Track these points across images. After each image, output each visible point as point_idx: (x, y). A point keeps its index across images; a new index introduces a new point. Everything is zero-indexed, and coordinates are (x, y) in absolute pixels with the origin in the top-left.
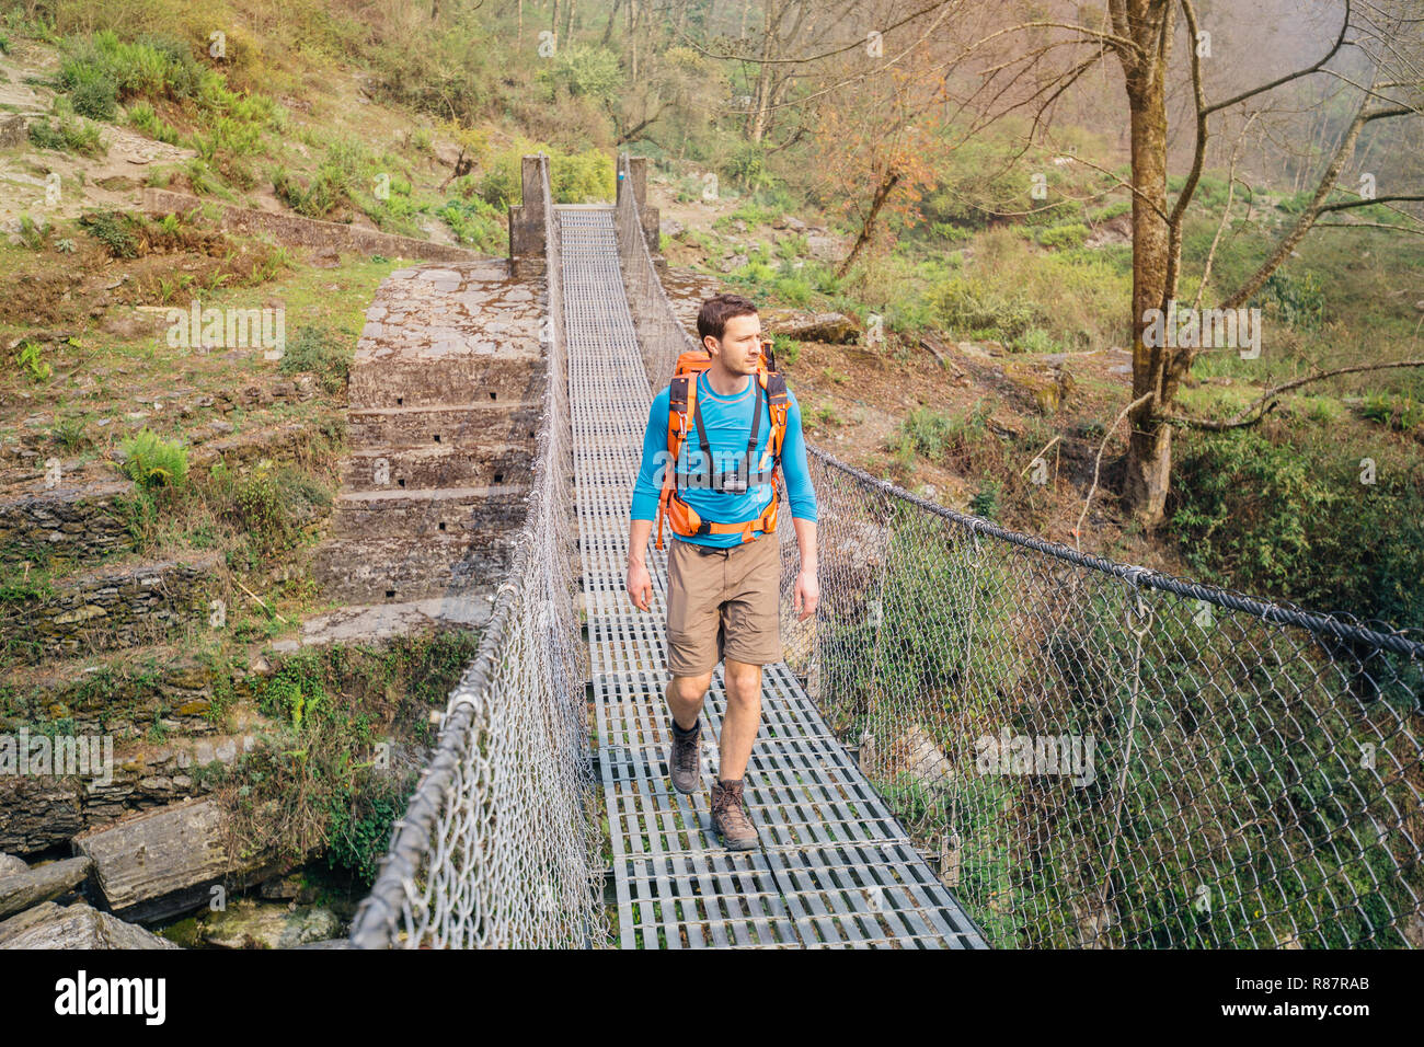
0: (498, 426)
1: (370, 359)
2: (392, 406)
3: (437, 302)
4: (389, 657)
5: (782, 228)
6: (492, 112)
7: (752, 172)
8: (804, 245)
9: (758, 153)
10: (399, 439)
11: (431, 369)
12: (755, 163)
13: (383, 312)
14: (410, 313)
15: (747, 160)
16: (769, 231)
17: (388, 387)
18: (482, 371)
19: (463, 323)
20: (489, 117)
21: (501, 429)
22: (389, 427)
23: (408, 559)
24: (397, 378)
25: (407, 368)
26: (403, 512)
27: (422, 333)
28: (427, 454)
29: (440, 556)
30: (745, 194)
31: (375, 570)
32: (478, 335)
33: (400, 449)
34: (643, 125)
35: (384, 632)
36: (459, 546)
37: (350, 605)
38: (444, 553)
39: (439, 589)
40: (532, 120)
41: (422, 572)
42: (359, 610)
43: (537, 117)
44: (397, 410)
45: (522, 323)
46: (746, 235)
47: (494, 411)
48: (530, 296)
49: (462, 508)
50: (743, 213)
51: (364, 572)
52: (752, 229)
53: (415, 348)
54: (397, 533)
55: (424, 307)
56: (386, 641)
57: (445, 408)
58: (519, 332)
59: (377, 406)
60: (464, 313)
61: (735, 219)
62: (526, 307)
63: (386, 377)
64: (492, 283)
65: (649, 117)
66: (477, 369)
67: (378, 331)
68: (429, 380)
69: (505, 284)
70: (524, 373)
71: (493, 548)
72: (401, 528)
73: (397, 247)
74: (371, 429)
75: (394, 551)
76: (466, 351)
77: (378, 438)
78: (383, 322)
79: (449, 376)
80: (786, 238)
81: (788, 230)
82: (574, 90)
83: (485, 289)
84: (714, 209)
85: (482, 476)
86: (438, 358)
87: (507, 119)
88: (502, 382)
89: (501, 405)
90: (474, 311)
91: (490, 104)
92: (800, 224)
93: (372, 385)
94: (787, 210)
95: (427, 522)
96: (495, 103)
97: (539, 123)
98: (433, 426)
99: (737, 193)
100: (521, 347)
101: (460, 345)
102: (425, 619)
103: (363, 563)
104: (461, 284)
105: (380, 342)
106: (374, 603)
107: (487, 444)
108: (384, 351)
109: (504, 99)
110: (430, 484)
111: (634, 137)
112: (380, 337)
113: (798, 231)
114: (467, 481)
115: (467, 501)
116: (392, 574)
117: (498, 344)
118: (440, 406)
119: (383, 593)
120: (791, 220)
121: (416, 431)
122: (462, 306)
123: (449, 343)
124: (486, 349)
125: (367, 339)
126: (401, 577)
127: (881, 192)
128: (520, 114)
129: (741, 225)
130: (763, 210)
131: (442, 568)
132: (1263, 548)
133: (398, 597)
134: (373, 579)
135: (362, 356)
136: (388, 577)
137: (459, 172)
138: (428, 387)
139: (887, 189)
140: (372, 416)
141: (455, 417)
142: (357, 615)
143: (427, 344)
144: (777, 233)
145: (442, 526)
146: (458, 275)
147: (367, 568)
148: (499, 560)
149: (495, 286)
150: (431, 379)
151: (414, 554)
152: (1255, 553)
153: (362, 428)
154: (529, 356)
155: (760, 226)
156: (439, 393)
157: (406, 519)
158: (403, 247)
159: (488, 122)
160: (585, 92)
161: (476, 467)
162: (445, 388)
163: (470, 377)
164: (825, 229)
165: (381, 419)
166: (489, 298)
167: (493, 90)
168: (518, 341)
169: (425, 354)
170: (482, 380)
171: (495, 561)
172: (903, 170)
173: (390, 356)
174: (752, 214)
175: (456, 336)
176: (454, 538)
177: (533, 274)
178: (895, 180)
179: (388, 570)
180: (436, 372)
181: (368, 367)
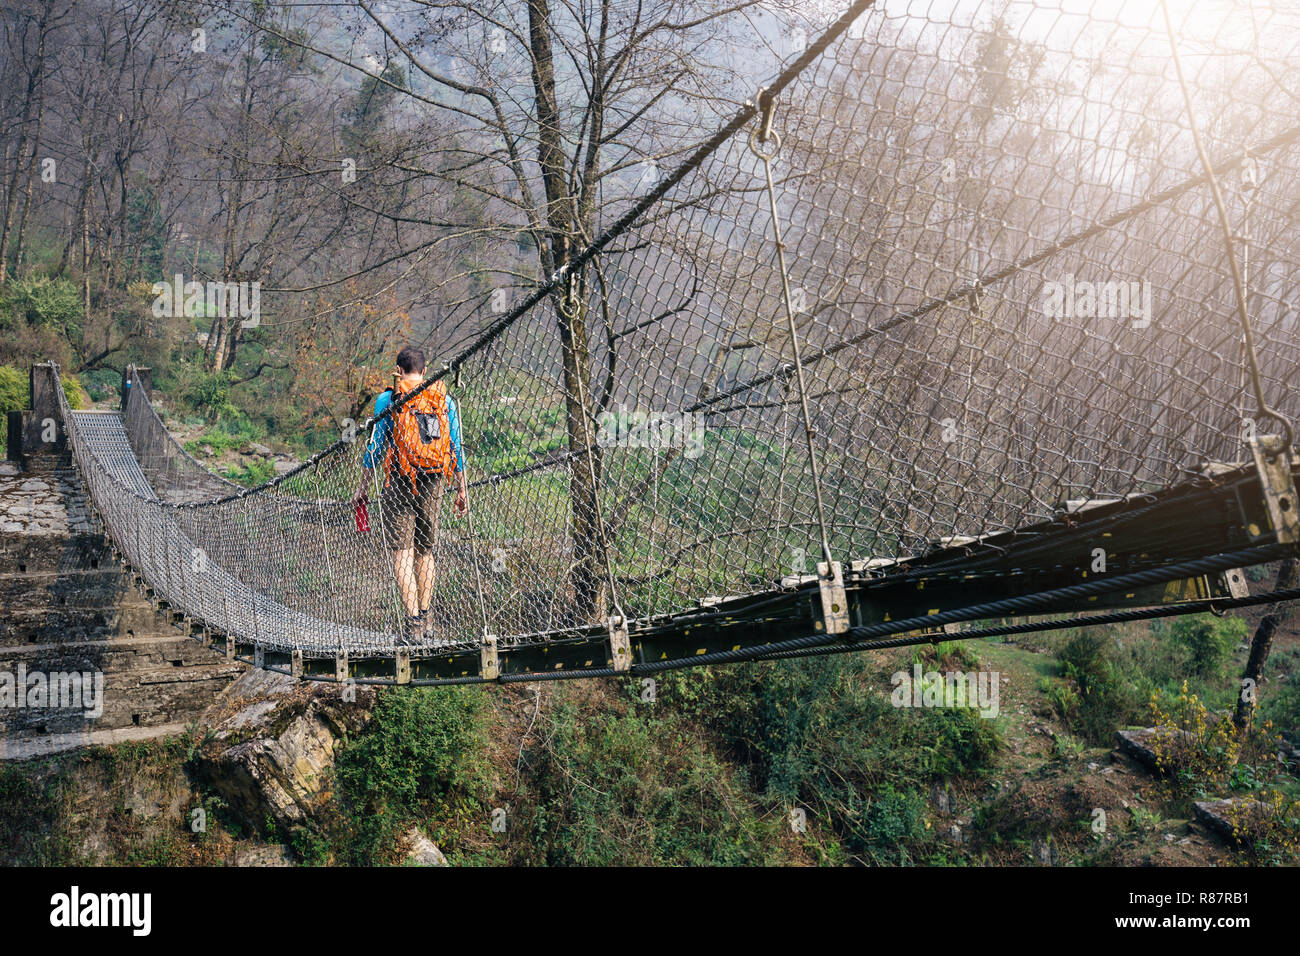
0: (31, 593)
5: (249, 454)
7: (216, 402)
8: (272, 469)
9: (222, 383)
12: (220, 392)
15: (212, 389)
16: (236, 455)
18: (12, 546)
21: (33, 597)
30: (211, 420)
34: (107, 353)
45: (43, 507)
46: (214, 460)
47: (26, 580)
48: (46, 487)
50: (210, 438)
52: (219, 453)
58: (43, 514)
61: (203, 444)
62: (45, 494)
65: (111, 347)
66: (8, 544)
69: (17, 477)
70: (52, 547)
80: (254, 463)
81: (255, 456)
82: (32, 318)
84: (181, 434)
85: (16, 637)
88: (32, 555)
89: (31, 575)
92: (267, 451)
94: (252, 437)
99: (202, 421)
100: (48, 526)
107: (20, 609)
111: (95, 366)
113: (265, 456)
117: (25, 524)
120: (259, 447)
124: (15, 528)
127: (357, 409)
129: (208, 449)
130: (229, 437)
132: (679, 679)
139: (362, 407)
144: (244, 458)
149: (8, 479)
152: (674, 683)
154: (57, 532)
155: (228, 452)
160: (44, 320)
161: (10, 628)
164: (290, 454)
166: (6, 488)
168: (44, 522)
170: (13, 554)
174: (218, 440)
177: (45, 469)
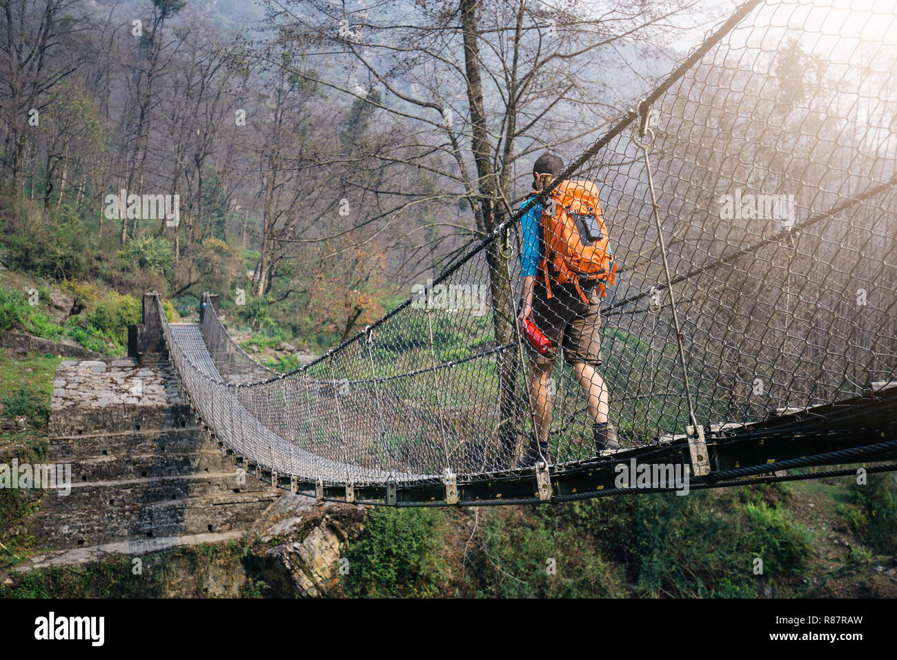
0: (143, 444)
1: (62, 407)
2: (75, 435)
3: (95, 378)
4: (87, 574)
5: (281, 350)
6: (89, 277)
7: (260, 316)
8: (296, 360)
9: (263, 303)
10: (81, 454)
11: (101, 412)
12: (262, 310)
13: (64, 383)
14: (80, 383)
15: (256, 307)
16: (273, 351)
17: (73, 423)
18: (131, 413)
19: (115, 388)
20: (87, 280)
21: (145, 446)
22: (75, 446)
23: (92, 520)
24: (79, 418)
25: (85, 412)
26: (87, 494)
27: (90, 393)
28: (100, 460)
29: (112, 518)
30: (256, 328)
31: (71, 528)
32: (126, 394)
33: (83, 459)
34: (190, 285)
35: (82, 560)
36: (124, 512)
37: (56, 550)
38: (114, 516)
39: (112, 538)
40: (116, 282)
41: (101, 528)
42: (62, 552)
43: (120, 280)
44: (78, 437)
45: (151, 387)
46: (258, 354)
47: (140, 435)
48: (153, 374)
49: (124, 491)
50: (255, 340)
51: (65, 529)
52: (261, 350)
53: (88, 401)
54: (84, 507)
55: (88, 380)
56: (83, 565)
57: (109, 434)
58: (151, 392)
59: (66, 435)
60: (113, 382)
61: (251, 344)
62: (152, 379)
63: (72, 417)
64: (126, 367)
65: (192, 281)
66: (129, 412)
67: (63, 393)
68: (99, 418)
69: (134, 368)
70: (157, 414)
71: (145, 512)
72: (86, 504)
73: (58, 350)
74: (64, 448)
75: (83, 516)
76: (121, 402)
77: (68, 453)
78: (64, 388)
79: (111, 416)
80: (284, 356)
81: (284, 351)
82: (143, 263)
83: (123, 370)
84: (237, 338)
85: (134, 473)
86: (104, 406)
87: (99, 281)
88: (144, 419)
89: (143, 432)
90: (120, 381)
91: (88, 271)
92: (292, 348)
93: (63, 422)
94: (283, 339)
95: (102, 500)
96: (91, 270)
97: (121, 284)
98: (103, 445)
99: (250, 329)
100: (154, 399)
101: (116, 399)
102: (105, 554)
103: (64, 524)
104: (107, 368)
105: (65, 399)
106: (71, 548)
107: (136, 454)
108: (69, 403)
109: (97, 268)
110: (102, 479)
111: (182, 294)
112: (64, 396)
113: (291, 351)
114: (125, 476)
115: (126, 486)
116: (83, 530)
117: (139, 398)
118: (105, 434)
119: (76, 542)
120: (287, 345)
121: (92, 448)
122: (112, 379)
123: (107, 398)
124: (133, 401)
125: (57, 397)
126: (88, 532)
127: (352, 319)
128: (108, 278)
129: (254, 347)
130: (267, 339)
131: (113, 525)
133: (86, 544)
134: (71, 534)
135: (57, 406)
136: (80, 532)
137: (73, 312)
138: (98, 423)
139: (355, 318)
140: (64, 440)
141: (116, 439)
142: (62, 554)
143: (96, 399)
144: (278, 353)
145: (112, 502)
146: (103, 363)
147: (67, 527)
148: (149, 519)
149: (128, 369)
150: (100, 418)
151: (96, 517)
153: (58, 447)
154: (159, 404)
155: (267, 349)
156: (105, 426)
157: (89, 498)
158: (62, 350)
159: (87, 283)
160: (150, 265)
161: (130, 467)
162: (108, 424)
163: (124, 417)
164: (308, 350)
165: (70, 442)
166: (127, 375)
167: (90, 262)
168: (151, 397)
169: (95, 405)
170: (132, 418)
171: (146, 520)
172: (364, 306)
173: (74, 406)
174: (261, 341)
175: (113, 394)
176: (119, 508)
177: (152, 362)
178: (359, 312)
179: (80, 527)
180: (103, 414)
181: (61, 411)
